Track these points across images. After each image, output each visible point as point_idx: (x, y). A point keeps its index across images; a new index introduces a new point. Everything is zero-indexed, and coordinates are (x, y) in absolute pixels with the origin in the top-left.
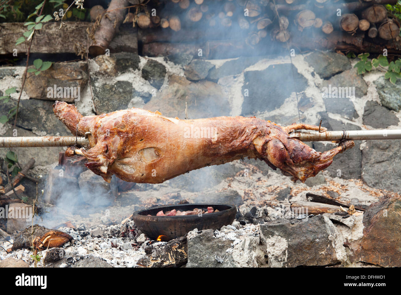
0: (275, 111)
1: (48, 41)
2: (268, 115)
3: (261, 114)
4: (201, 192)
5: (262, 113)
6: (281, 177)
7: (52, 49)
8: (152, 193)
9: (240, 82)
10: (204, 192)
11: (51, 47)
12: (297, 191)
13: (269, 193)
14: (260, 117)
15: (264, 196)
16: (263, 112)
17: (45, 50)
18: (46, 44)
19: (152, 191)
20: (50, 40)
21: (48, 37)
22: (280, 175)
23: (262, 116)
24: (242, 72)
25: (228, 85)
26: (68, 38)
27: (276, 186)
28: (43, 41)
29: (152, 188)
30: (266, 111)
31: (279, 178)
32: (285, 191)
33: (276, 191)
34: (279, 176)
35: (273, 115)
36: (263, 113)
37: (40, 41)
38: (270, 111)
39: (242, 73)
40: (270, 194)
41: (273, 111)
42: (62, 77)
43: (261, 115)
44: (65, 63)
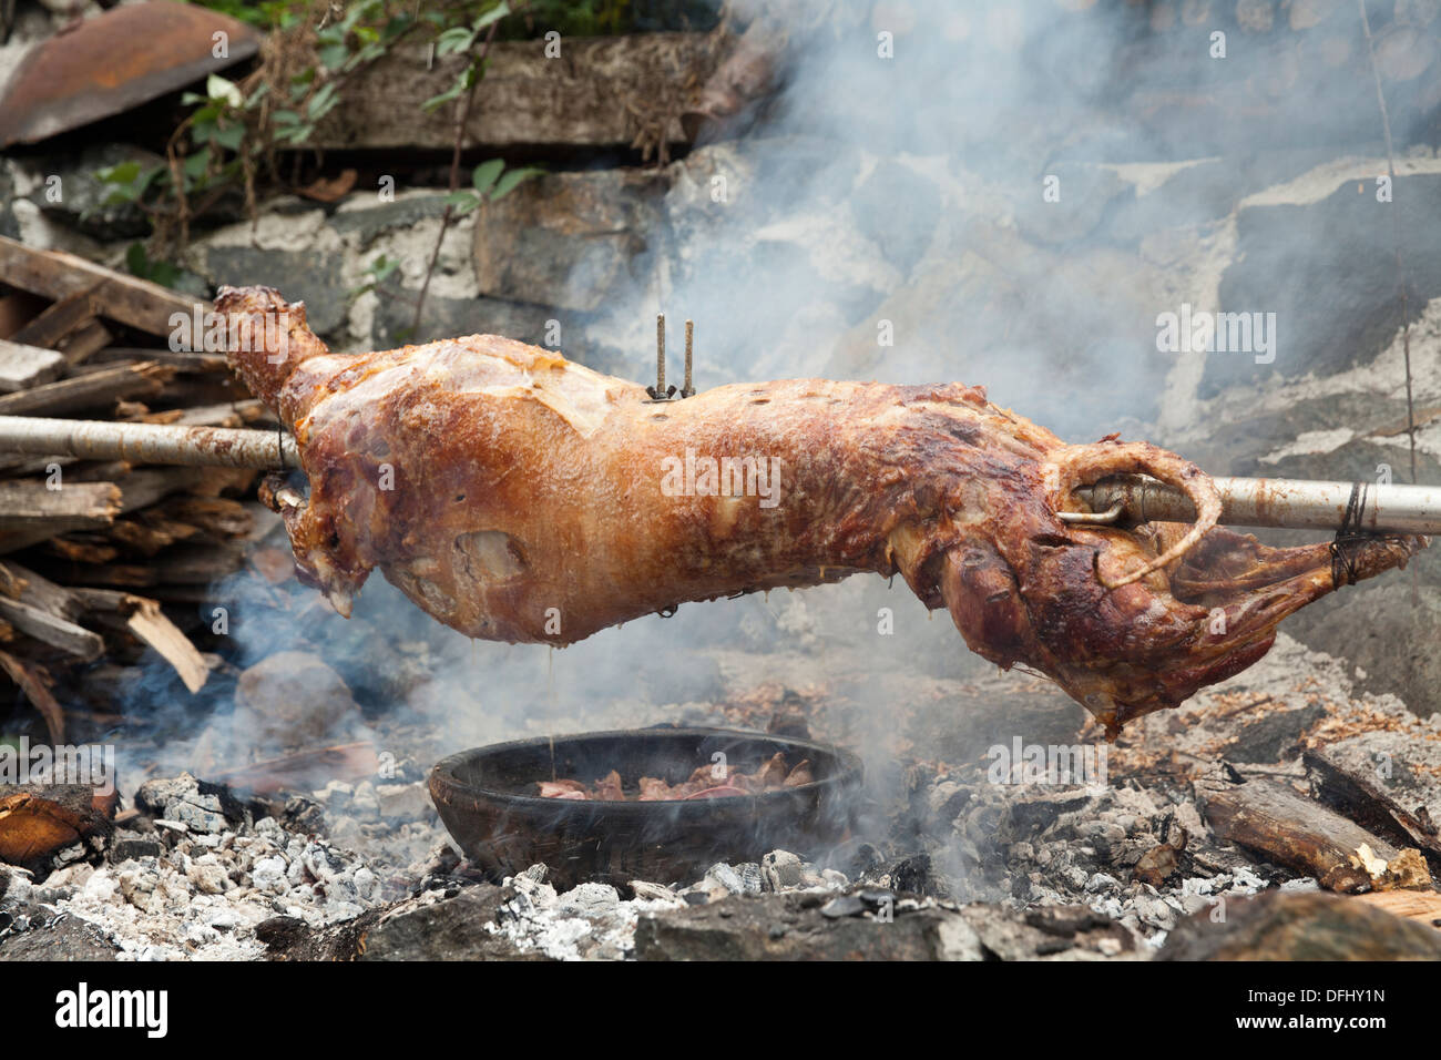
0: (1350, 374)
1: (595, 103)
2: (1318, 392)
3: (1286, 384)
4: (966, 681)
5: (1292, 380)
6: (1309, 655)
7: (605, 129)
8: (794, 663)
9: (1221, 253)
10: (978, 683)
11: (603, 122)
12: (1341, 730)
13: (1210, 721)
14: (1282, 396)
15: (1184, 733)
16: (1296, 377)
17: (583, 135)
18: (591, 112)
19: (791, 657)
20: (601, 98)
21: (597, 90)
22: (1305, 647)
23: (1291, 395)
24: (1230, 212)
25: (1179, 265)
26: (659, 92)
27: (1260, 696)
28: (581, 104)
29: (793, 647)
30: (1310, 376)
31: (1297, 660)
32: (1279, 722)
33: (1246, 718)
34: (1303, 653)
35: (1341, 390)
36: (1297, 383)
37: (573, 101)
38: (1330, 375)
39: (1233, 215)
40: (1209, 728)
41: (1342, 375)
42: (567, 224)
43: (1286, 391)
44: (576, 176)
